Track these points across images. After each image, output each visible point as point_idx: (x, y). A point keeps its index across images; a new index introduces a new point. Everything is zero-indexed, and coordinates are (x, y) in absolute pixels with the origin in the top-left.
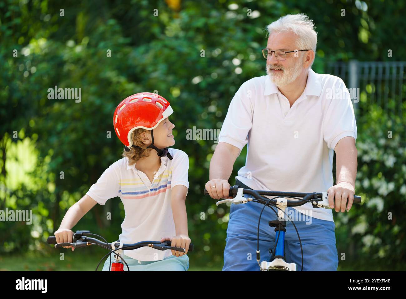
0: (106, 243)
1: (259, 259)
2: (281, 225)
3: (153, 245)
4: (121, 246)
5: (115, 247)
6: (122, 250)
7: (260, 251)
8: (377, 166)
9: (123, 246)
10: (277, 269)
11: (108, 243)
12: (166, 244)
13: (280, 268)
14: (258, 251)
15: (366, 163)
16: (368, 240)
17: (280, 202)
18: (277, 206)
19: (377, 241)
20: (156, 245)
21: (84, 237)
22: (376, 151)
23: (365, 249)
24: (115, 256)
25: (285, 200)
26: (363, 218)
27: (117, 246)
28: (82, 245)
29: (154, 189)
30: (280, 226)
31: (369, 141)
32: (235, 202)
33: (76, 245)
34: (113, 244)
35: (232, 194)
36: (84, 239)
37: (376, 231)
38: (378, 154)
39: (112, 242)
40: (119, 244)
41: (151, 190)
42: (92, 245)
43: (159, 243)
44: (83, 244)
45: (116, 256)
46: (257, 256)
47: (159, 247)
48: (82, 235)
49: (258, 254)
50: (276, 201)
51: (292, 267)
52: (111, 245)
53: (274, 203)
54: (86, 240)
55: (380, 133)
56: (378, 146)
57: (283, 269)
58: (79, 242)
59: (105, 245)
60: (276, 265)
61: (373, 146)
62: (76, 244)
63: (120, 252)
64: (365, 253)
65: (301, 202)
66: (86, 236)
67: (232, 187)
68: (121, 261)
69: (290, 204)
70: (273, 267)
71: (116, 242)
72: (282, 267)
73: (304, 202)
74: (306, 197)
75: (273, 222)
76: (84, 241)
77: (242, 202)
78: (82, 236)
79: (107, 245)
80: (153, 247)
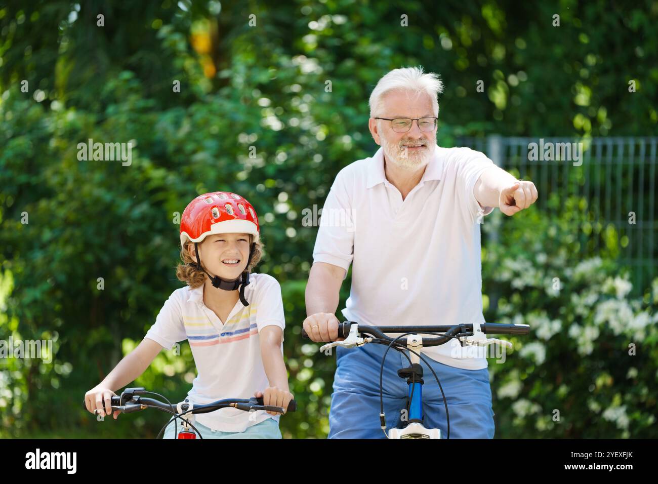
0: (169, 405)
1: (384, 426)
2: (415, 374)
3: (237, 405)
4: (191, 408)
5: (182, 410)
6: (193, 413)
7: (386, 414)
8: (535, 295)
9: (194, 408)
10: (413, 438)
11: (172, 405)
12: (257, 402)
13: (418, 437)
14: (382, 413)
15: (516, 290)
16: (521, 408)
17: (412, 340)
18: (408, 347)
19: (535, 408)
20: (242, 405)
21: (136, 398)
22: (532, 272)
23: (518, 422)
24: (182, 424)
25: (419, 337)
26: (514, 374)
27: (185, 408)
28: (133, 410)
29: (227, 333)
30: (413, 375)
31: (522, 257)
32: (347, 345)
33: (124, 409)
34: (179, 406)
35: (343, 334)
36: (136, 400)
37: (534, 393)
38: (535, 277)
39: (177, 404)
40: (188, 405)
41: (222, 335)
42: (149, 407)
43: (247, 401)
44: (135, 407)
45: (185, 423)
46: (381, 421)
47: (246, 407)
48: (134, 394)
49: (382, 418)
50: (406, 341)
51: (435, 434)
52: (175, 408)
53: (404, 343)
54: (139, 402)
55: (537, 246)
56: (535, 265)
57: (423, 437)
58: (129, 404)
59: (167, 407)
60: (411, 432)
61: (528, 264)
62: (124, 407)
63: (189, 416)
64: (518, 427)
65: (443, 339)
66: (138, 396)
67: (341, 324)
68: (191, 430)
69: (426, 343)
70: (407, 436)
71: (184, 402)
72: (420, 435)
73: (447, 339)
74: (450, 330)
75: (404, 371)
76: (136, 403)
77: (357, 344)
78: (134, 396)
79: (170, 408)
80: (237, 408)
